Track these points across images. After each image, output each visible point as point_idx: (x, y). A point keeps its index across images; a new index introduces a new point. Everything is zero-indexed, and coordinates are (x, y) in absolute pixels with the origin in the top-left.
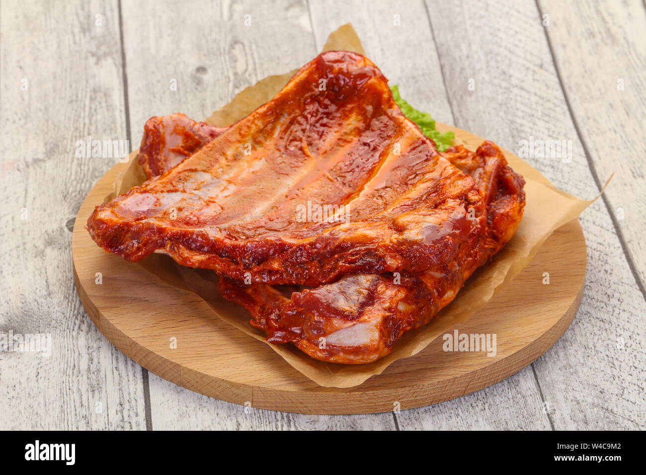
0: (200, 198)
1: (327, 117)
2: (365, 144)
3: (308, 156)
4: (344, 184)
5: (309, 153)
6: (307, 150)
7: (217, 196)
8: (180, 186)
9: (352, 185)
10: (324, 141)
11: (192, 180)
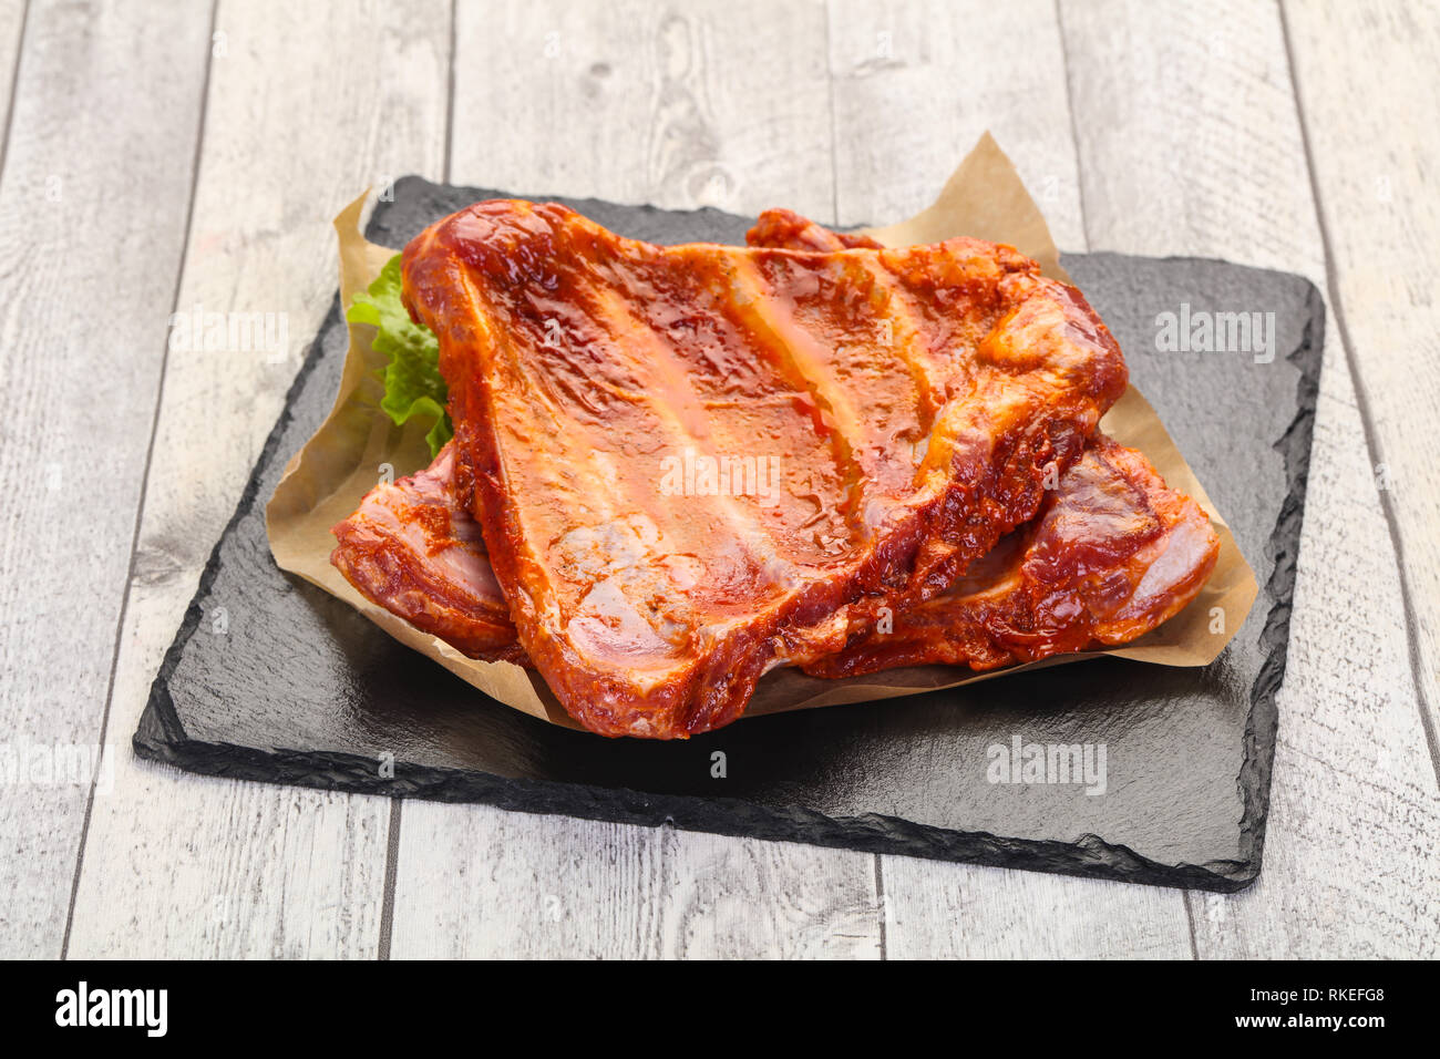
0: (637, 567)
1: (575, 328)
2: (674, 326)
3: (641, 400)
4: (759, 396)
5: (633, 395)
6: (625, 393)
7: (647, 546)
8: (580, 576)
9: (772, 389)
10: (618, 364)
11: (579, 556)
